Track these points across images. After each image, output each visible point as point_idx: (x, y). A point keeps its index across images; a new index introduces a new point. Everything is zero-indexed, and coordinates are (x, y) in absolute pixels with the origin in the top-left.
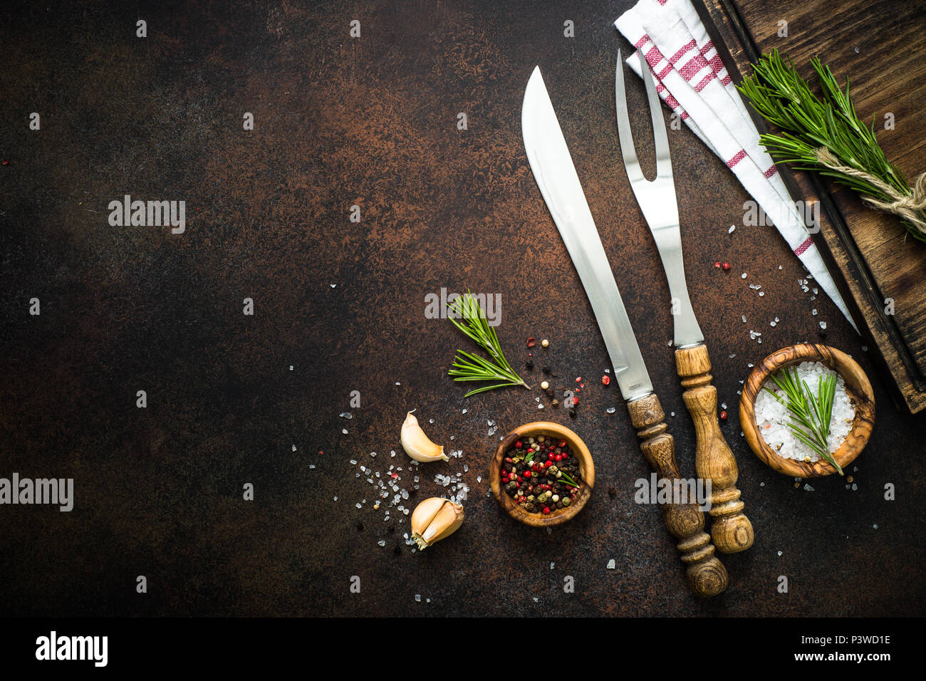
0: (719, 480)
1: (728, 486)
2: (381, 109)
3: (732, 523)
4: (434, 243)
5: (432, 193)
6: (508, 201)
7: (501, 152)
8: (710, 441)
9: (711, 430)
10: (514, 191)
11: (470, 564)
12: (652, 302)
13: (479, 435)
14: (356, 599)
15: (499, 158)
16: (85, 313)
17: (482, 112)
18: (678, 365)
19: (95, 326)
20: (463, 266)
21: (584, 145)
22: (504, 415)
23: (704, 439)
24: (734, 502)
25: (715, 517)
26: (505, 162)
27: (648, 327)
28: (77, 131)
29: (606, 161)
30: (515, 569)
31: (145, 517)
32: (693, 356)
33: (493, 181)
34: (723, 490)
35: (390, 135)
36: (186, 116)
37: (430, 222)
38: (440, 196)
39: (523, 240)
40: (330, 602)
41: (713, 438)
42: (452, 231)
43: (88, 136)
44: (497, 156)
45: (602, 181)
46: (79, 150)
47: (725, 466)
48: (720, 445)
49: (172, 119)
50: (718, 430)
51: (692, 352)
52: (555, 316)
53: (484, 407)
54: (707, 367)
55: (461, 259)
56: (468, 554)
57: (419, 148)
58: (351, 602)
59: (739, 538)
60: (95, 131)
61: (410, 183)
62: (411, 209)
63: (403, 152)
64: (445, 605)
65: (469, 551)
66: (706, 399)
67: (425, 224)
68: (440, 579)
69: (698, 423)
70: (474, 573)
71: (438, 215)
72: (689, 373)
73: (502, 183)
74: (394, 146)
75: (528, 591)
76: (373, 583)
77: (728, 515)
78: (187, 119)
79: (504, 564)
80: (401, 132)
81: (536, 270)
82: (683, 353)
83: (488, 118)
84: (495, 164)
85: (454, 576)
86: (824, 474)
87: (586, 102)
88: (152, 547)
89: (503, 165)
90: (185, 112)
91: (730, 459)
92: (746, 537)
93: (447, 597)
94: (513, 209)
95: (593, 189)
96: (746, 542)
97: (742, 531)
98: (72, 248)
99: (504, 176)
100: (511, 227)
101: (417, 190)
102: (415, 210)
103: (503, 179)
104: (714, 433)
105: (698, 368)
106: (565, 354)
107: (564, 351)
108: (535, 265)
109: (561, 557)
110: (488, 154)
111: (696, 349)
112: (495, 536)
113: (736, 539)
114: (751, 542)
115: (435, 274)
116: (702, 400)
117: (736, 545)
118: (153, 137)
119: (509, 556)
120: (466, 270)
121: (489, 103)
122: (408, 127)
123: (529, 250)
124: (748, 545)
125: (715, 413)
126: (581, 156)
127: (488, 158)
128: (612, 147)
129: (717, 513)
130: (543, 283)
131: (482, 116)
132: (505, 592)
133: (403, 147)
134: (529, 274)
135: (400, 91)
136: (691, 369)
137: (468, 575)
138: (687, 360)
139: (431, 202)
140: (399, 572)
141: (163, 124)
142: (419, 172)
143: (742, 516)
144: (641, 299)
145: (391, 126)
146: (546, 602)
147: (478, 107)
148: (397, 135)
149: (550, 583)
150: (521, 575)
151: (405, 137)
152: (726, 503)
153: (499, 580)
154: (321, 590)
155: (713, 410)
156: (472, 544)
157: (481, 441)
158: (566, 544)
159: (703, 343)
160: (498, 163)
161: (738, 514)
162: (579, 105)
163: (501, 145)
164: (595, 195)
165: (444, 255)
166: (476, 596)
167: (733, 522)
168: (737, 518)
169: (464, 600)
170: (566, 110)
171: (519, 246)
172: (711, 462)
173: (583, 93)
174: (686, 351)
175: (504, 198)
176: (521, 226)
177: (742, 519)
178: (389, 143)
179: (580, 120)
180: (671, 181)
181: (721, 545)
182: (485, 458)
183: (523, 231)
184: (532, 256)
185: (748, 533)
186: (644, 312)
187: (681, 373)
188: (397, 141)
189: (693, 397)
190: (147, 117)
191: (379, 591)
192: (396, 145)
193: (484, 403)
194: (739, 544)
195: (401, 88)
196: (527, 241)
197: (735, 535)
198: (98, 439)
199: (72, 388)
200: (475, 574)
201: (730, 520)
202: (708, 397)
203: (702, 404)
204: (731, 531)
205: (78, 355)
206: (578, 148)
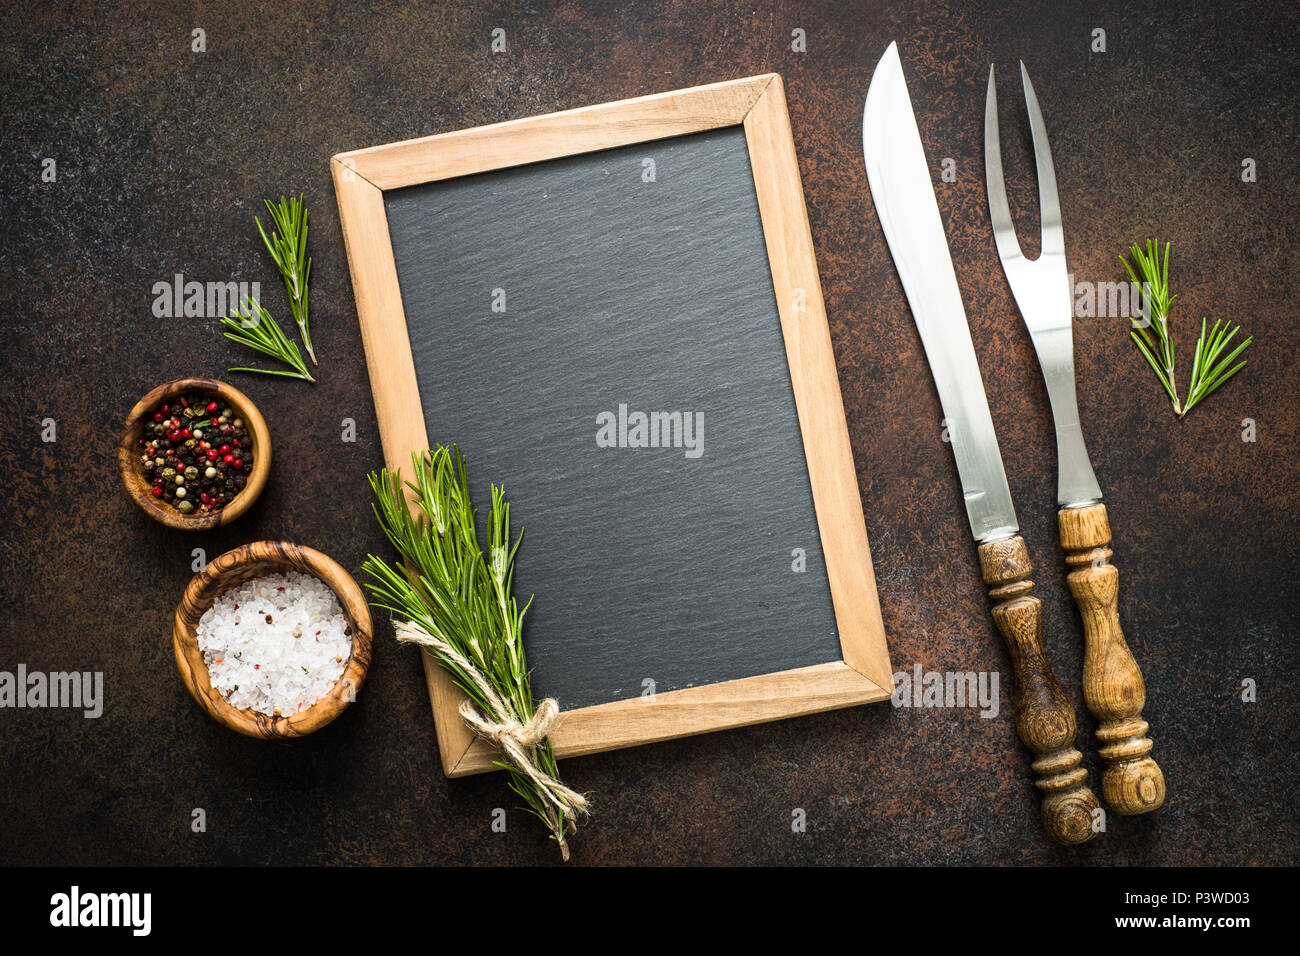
0: (1118, 705)
1: (1130, 714)
2: (802, 110)
3: (1134, 771)
4: (858, 313)
5: (863, 240)
6: (973, 263)
7: (970, 191)
8: (1105, 647)
9: (1107, 630)
10: (984, 249)
11: (859, 789)
12: (1169, 434)
13: (893, 600)
14: (686, 821)
15: (966, 199)
16: (342, 358)
17: (949, 130)
18: (1062, 532)
19: (353, 380)
20: (898, 351)
21: (1091, 194)
22: (933, 576)
23: (1096, 643)
24: (1138, 738)
25: (1108, 760)
26: (974, 206)
27: (1158, 469)
28: (359, 97)
29: (1122, 221)
30: (924, 803)
31: (395, 666)
32: (1086, 520)
33: (953, 231)
34: (1121, 721)
35: (811, 150)
36: (519, 91)
37: (858, 282)
38: (875, 246)
39: (988, 322)
40: (648, 821)
41: (1111, 643)
42: (886, 299)
43: (374, 105)
44: (963, 196)
45: (1112, 249)
46: (360, 124)
47: (1126, 684)
48: (1121, 653)
49: (499, 93)
50: (1118, 631)
51: (1084, 514)
52: (1023, 438)
53: (907, 559)
54: (1106, 537)
55: (894, 341)
56: (858, 773)
57: (851, 172)
58: (679, 824)
59: (1143, 793)
60: (385, 99)
61: (832, 222)
62: (830, 260)
63: (827, 175)
64: (815, 845)
65: (861, 769)
66: (1101, 584)
67: (848, 284)
68: (813, 805)
69: (1089, 620)
70: (864, 803)
71: (869, 273)
72: (1078, 544)
73: (966, 236)
74: (814, 166)
75: (940, 838)
76: (714, 798)
77: (1128, 759)
78: (519, 96)
79: (909, 794)
80: (827, 147)
81: (1003, 369)
82: (1071, 516)
83: (956, 140)
84: (959, 208)
85: (834, 804)
86: (289, 735)
87: (1101, 131)
88: (398, 710)
89: (971, 210)
90: (518, 85)
91: (1134, 674)
92: (1154, 792)
93: (820, 833)
94: (979, 276)
95: (1099, 259)
96: (1153, 799)
97: (1148, 783)
98: (333, 264)
99: (971, 226)
100: (973, 302)
101: (841, 233)
102: (837, 262)
103: (969, 229)
104: (1112, 636)
105: (1092, 537)
106: (1033, 496)
107: (1031, 490)
108: (1002, 360)
109: (993, 794)
110: (950, 193)
111: (1090, 509)
112: (901, 751)
113: (1139, 794)
114: (1160, 800)
115: (854, 358)
116: (1096, 585)
117: (1138, 802)
118: (467, 116)
119: (918, 783)
120: (901, 357)
121: (960, 118)
122: (839, 140)
123: (996, 338)
124: (1157, 803)
125: (1114, 605)
126: (1086, 209)
127: (949, 198)
128: (1132, 202)
129: (1112, 754)
130: (1012, 388)
131: (948, 135)
132: (906, 836)
133: (829, 168)
134: (993, 373)
135: (831, 87)
136: (1081, 538)
137: (854, 805)
138: (1075, 526)
139: (860, 253)
140: (755, 788)
141: (484, 100)
142: (848, 208)
143: (1149, 761)
144: (1152, 427)
145: (814, 137)
146: (964, 857)
147: (943, 122)
148: (822, 151)
149: (973, 830)
150: (933, 813)
151: (832, 154)
152: (1125, 740)
153: (900, 816)
154: (637, 802)
155: (1112, 601)
156: (866, 759)
157: (896, 610)
158: (1003, 775)
159: (1100, 501)
160: (964, 206)
161: (1143, 757)
162: (1091, 135)
163: (971, 181)
164: (1101, 268)
165: (871, 332)
166: (863, 837)
167: (1135, 768)
168: (1141, 763)
169: (844, 840)
170: (1071, 139)
171: (982, 330)
172: (1106, 677)
173: (1098, 118)
174: (1075, 512)
175: (967, 259)
176: (989, 301)
177: (1149, 765)
178: (809, 161)
179: (1091, 157)
180: (1062, 259)
181: (1117, 802)
182: (899, 635)
183: (990, 308)
184: (999, 347)
185: (1156, 786)
186: (1155, 447)
187: (1066, 544)
188: (820, 159)
189: (1083, 580)
190: (462, 87)
191: (722, 812)
192: (818, 164)
193: (906, 555)
194: (1143, 801)
195: (835, 83)
196: (995, 325)
197: (1138, 788)
198: (340, 544)
199: (310, 467)
200: (866, 803)
201: (1131, 766)
202: (1105, 581)
203: (1096, 592)
204: (1132, 782)
205: (325, 420)
206: (1083, 196)
